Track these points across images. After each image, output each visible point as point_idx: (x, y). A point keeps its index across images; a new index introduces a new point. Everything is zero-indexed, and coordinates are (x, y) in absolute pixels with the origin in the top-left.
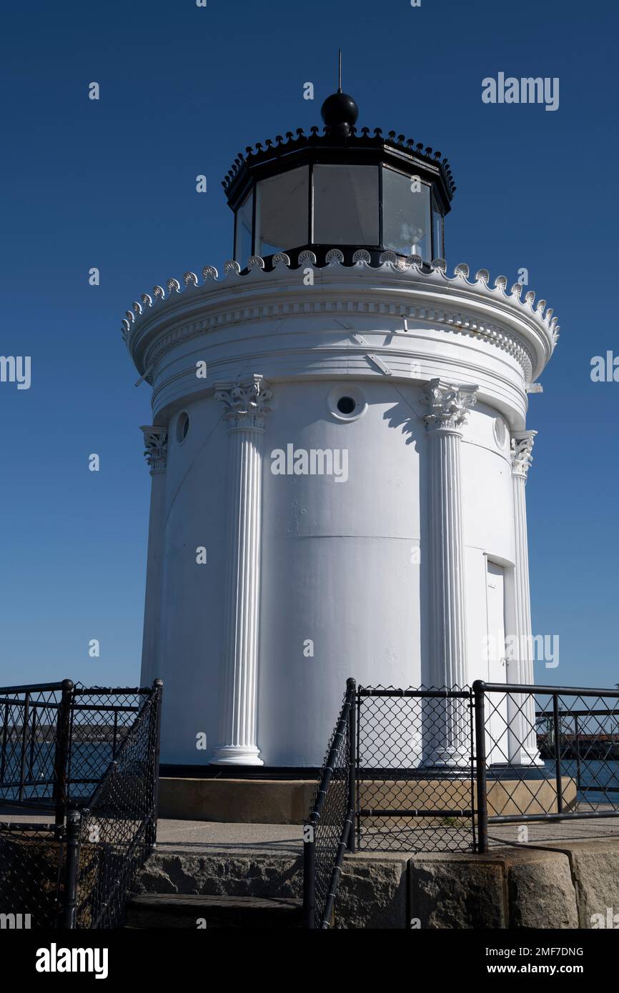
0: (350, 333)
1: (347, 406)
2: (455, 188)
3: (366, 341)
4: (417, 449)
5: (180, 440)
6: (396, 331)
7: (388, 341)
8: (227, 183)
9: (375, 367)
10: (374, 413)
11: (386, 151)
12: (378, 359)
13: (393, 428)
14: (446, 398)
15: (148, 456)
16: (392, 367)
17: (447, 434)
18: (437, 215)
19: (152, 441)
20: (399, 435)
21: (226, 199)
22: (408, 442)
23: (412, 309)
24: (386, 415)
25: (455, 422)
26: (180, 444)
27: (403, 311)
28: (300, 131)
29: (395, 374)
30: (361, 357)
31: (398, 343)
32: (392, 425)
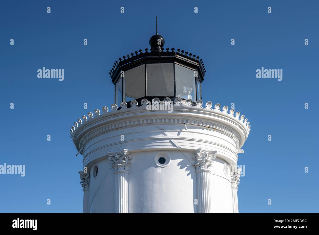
0: (163, 131)
1: (162, 161)
2: (205, 71)
3: (169, 134)
4: (192, 177)
5: (95, 177)
6: (182, 130)
7: (179, 134)
8: (111, 73)
9: (174, 145)
10: (173, 164)
11: (176, 57)
12: (175, 142)
13: (182, 169)
14: (204, 156)
15: (82, 183)
16: (181, 145)
17: (204, 171)
18: (198, 82)
19: (83, 177)
20: (184, 172)
21: (111, 80)
22: (188, 175)
23: (189, 121)
24: (179, 164)
25: (207, 166)
26: (95, 178)
27: (185, 122)
28: (140, 51)
29: (182, 147)
30: (168, 141)
31: (183, 135)
32: (181, 168)
